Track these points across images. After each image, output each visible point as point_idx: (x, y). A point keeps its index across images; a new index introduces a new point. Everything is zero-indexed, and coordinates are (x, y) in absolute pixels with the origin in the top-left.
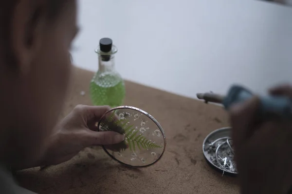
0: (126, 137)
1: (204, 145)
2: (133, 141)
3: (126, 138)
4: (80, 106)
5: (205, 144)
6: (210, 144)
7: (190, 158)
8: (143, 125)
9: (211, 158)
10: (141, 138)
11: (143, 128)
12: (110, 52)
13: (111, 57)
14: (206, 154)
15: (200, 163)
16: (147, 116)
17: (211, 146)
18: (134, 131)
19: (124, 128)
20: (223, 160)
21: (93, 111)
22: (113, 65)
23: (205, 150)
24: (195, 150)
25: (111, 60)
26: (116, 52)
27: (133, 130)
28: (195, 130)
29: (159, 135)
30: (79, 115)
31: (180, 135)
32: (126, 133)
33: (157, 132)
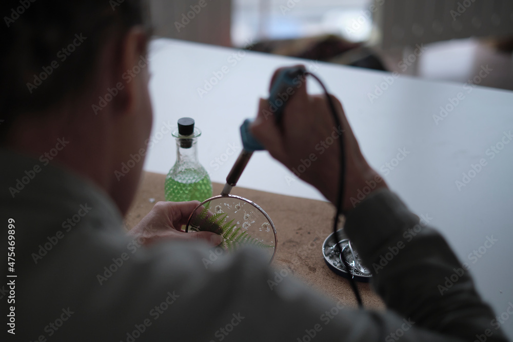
0: (225, 238)
1: (323, 249)
2: (234, 243)
3: (225, 240)
4: (161, 203)
5: (325, 247)
6: (332, 248)
7: (307, 265)
8: (247, 217)
9: (334, 264)
10: (245, 237)
11: (247, 223)
12: (191, 136)
13: (194, 142)
14: (327, 259)
15: (321, 270)
16: (252, 204)
17: (332, 250)
18: (235, 227)
19: (222, 225)
20: (351, 264)
21: (179, 208)
22: (195, 153)
23: (326, 256)
24: (313, 256)
25: (193, 145)
26: (200, 135)
27: (233, 227)
28: (309, 233)
29: (268, 230)
30: (161, 212)
31: (290, 241)
32: (225, 233)
33: (265, 226)
